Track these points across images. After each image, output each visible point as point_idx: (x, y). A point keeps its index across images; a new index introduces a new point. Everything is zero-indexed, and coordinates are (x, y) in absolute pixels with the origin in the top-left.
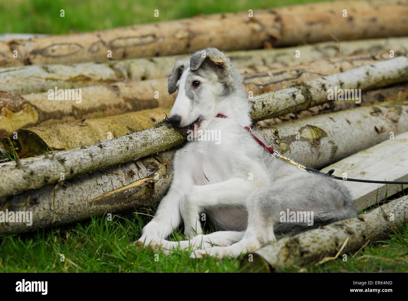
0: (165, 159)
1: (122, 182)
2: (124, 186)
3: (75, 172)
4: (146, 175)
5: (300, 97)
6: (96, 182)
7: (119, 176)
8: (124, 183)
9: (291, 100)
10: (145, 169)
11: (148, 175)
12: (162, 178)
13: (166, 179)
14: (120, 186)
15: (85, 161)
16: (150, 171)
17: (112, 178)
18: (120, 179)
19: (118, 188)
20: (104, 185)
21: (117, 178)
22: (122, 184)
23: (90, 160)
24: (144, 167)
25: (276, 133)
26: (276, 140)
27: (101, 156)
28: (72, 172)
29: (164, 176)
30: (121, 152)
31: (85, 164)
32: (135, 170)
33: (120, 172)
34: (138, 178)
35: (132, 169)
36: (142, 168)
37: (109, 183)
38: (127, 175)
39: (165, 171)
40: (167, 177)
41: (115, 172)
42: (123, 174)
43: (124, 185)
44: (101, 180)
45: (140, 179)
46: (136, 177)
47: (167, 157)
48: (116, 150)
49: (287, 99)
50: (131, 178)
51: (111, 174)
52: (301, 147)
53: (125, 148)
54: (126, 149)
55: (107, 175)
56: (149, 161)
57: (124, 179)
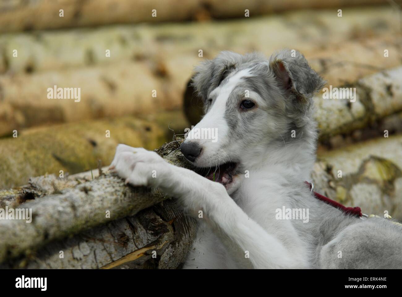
0: (170, 213)
1: (110, 254)
2: (113, 261)
3: (51, 237)
4: (145, 242)
5: (358, 107)
6: (71, 255)
7: (105, 244)
8: (113, 256)
9: (346, 112)
10: (144, 231)
11: (150, 242)
12: (170, 248)
13: (175, 249)
14: (107, 261)
15: (65, 217)
16: (152, 234)
17: (95, 247)
18: (108, 249)
19: (104, 264)
20: (84, 260)
21: (103, 248)
22: (111, 258)
23: (72, 215)
24: (142, 228)
25: (329, 170)
26: (329, 181)
27: (87, 207)
28: (46, 235)
29: (173, 244)
30: (116, 200)
31: (65, 222)
32: (129, 232)
33: (107, 237)
34: (134, 248)
35: (124, 231)
36: (139, 229)
37: (91, 257)
38: (116, 241)
39: (173, 236)
40: (177, 245)
41: (99, 237)
42: (112, 240)
43: (115, 259)
44: (78, 251)
45: (136, 249)
46: (131, 246)
47: (173, 211)
48: (109, 197)
49: (340, 111)
50: (123, 247)
51: (92, 241)
52: (367, 195)
53: (120, 193)
54: (123, 196)
55: (87, 241)
56: (147, 217)
57: (113, 250)
